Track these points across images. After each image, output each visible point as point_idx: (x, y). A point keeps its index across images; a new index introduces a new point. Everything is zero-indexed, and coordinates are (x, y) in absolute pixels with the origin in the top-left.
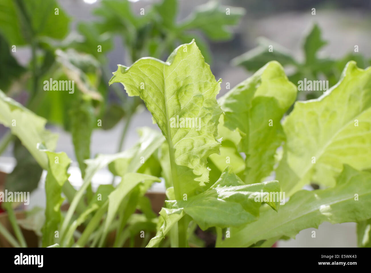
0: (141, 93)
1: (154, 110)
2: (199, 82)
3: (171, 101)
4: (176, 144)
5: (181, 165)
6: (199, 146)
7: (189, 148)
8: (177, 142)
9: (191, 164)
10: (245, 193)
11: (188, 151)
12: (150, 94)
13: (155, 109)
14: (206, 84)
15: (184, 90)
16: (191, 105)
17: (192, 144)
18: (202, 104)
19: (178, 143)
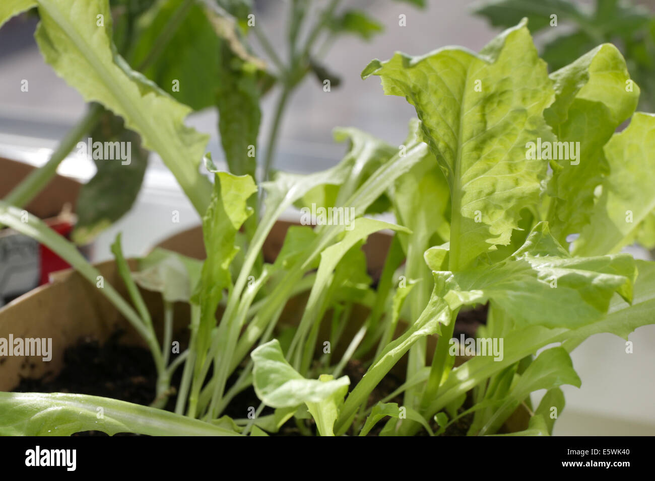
0: (417, 97)
1: (435, 126)
2: (524, 89)
3: (470, 116)
4: (468, 184)
5: (469, 217)
6: (505, 189)
7: (486, 191)
8: (469, 181)
9: (489, 217)
10: (587, 274)
11: (485, 197)
12: (434, 99)
13: (438, 124)
14: (535, 93)
15: (496, 100)
16: (506, 126)
17: (494, 185)
18: (524, 124)
19: (471, 182)
